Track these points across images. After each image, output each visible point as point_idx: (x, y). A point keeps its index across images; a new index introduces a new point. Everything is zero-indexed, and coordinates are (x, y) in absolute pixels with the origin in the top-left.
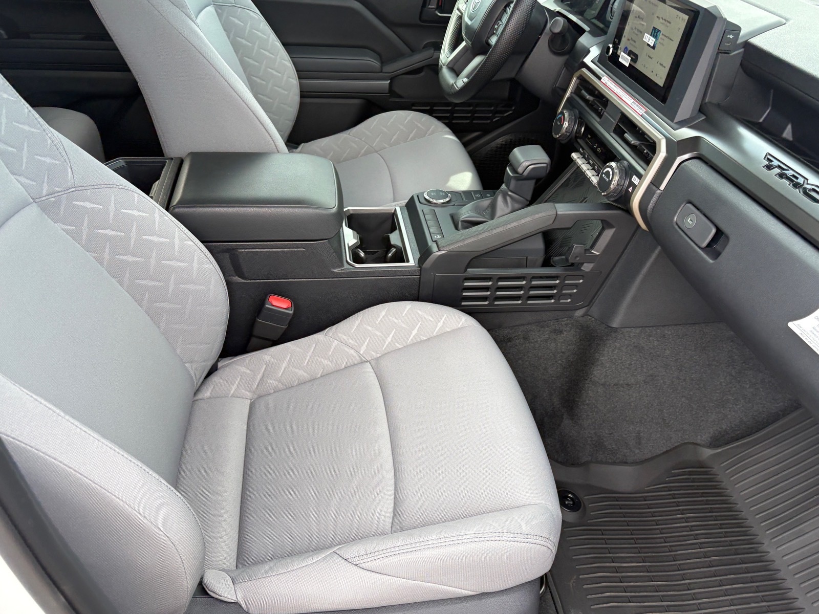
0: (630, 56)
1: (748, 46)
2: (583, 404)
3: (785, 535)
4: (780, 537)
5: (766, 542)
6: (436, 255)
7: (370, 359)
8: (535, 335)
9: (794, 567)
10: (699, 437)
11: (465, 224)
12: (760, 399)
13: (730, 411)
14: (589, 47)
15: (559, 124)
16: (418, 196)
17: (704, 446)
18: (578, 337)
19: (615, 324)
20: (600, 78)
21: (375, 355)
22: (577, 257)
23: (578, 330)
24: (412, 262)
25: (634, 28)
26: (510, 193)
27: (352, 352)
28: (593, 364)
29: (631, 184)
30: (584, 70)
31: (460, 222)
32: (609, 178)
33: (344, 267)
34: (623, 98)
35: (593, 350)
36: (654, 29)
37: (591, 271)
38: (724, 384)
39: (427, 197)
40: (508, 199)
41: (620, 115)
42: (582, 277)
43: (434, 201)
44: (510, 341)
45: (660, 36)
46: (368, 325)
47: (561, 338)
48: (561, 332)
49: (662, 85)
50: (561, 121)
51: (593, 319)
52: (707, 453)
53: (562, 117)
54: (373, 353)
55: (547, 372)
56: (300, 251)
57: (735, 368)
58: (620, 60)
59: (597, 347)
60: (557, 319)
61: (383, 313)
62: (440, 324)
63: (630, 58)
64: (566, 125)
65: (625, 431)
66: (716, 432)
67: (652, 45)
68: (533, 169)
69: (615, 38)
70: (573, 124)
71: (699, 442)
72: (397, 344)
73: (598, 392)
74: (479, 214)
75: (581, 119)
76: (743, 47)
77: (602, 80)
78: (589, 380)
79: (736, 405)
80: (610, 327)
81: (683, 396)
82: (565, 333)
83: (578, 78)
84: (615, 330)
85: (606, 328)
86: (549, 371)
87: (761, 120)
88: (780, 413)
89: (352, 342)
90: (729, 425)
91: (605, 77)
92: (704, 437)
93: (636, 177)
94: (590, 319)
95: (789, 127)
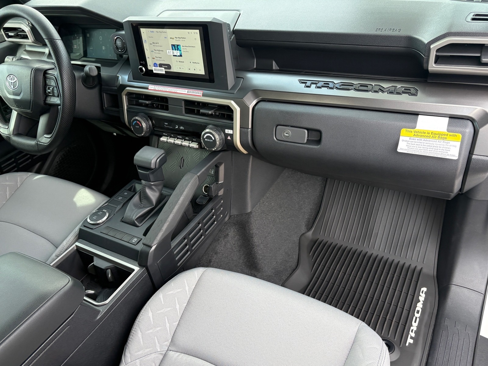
0: (162, 67)
1: (235, 32)
2: (260, 260)
3: (371, 241)
4: (371, 243)
5: (367, 250)
6: (152, 251)
7: (167, 348)
8: (219, 247)
9: (387, 250)
10: (302, 230)
11: (138, 220)
12: (311, 194)
13: (304, 209)
14: (115, 75)
15: (138, 127)
16: (84, 226)
17: (306, 233)
18: (236, 230)
19: (249, 211)
20: (147, 89)
21: (168, 343)
22: (215, 192)
23: (233, 227)
24: (136, 269)
25: (153, 50)
26: (152, 183)
27: (153, 356)
28: (252, 237)
29: (227, 135)
30: (128, 88)
31: (135, 221)
32: (212, 139)
33: (100, 311)
34: (177, 92)
35: (248, 231)
36: (173, 45)
37: (224, 193)
38: (296, 199)
39: (91, 222)
40: (153, 187)
41: (183, 102)
42: (222, 199)
43: (100, 221)
44: (211, 262)
45: (181, 48)
46: (148, 330)
47: (230, 238)
48: (228, 235)
49: (204, 74)
50: (138, 124)
51: (236, 216)
52: (310, 233)
53: (138, 122)
54: (166, 343)
55: (234, 260)
56: (67, 330)
57: (296, 188)
58: (154, 72)
59: (249, 227)
60: (220, 230)
61: (150, 314)
62: (187, 288)
63: (163, 68)
64: (144, 125)
65: (280, 255)
66: (306, 222)
67: (179, 55)
68: (160, 160)
69: (140, 61)
70: (147, 122)
71: (303, 232)
72: (174, 324)
73: (261, 248)
74: (141, 208)
75: (151, 117)
76: (234, 34)
77: (149, 89)
78: (255, 246)
79: (305, 204)
80: (247, 213)
81: (288, 218)
82: (230, 234)
83: (126, 95)
84: (251, 212)
85: (246, 215)
86: (234, 259)
87: (255, 67)
88: (320, 193)
89: (148, 350)
90: (308, 215)
91: (150, 86)
92: (303, 229)
93: (228, 130)
94: (234, 217)
95: (274, 62)
